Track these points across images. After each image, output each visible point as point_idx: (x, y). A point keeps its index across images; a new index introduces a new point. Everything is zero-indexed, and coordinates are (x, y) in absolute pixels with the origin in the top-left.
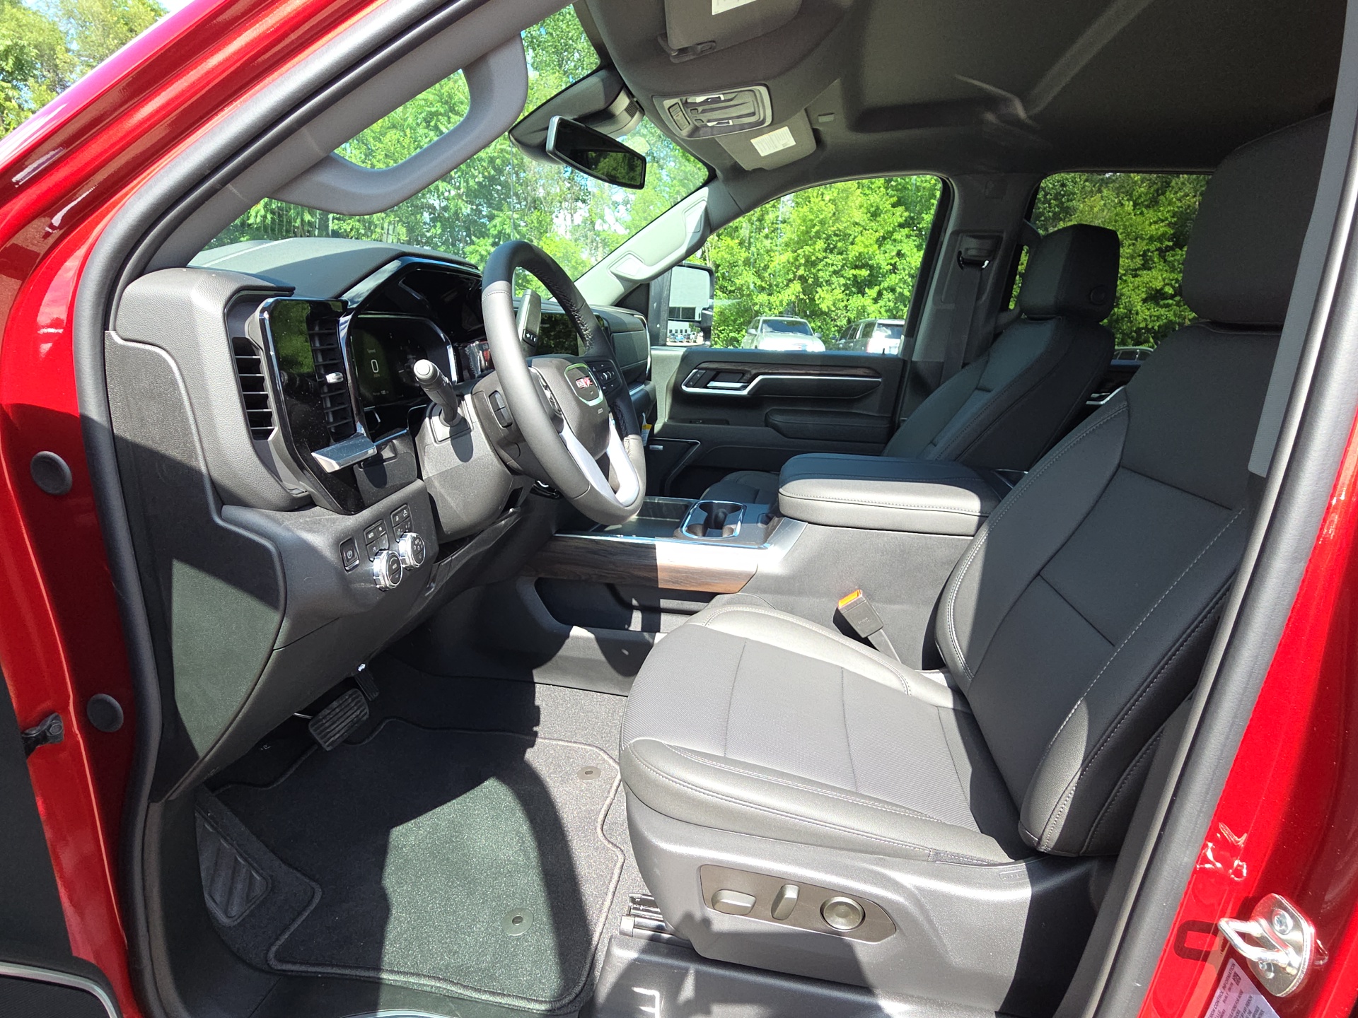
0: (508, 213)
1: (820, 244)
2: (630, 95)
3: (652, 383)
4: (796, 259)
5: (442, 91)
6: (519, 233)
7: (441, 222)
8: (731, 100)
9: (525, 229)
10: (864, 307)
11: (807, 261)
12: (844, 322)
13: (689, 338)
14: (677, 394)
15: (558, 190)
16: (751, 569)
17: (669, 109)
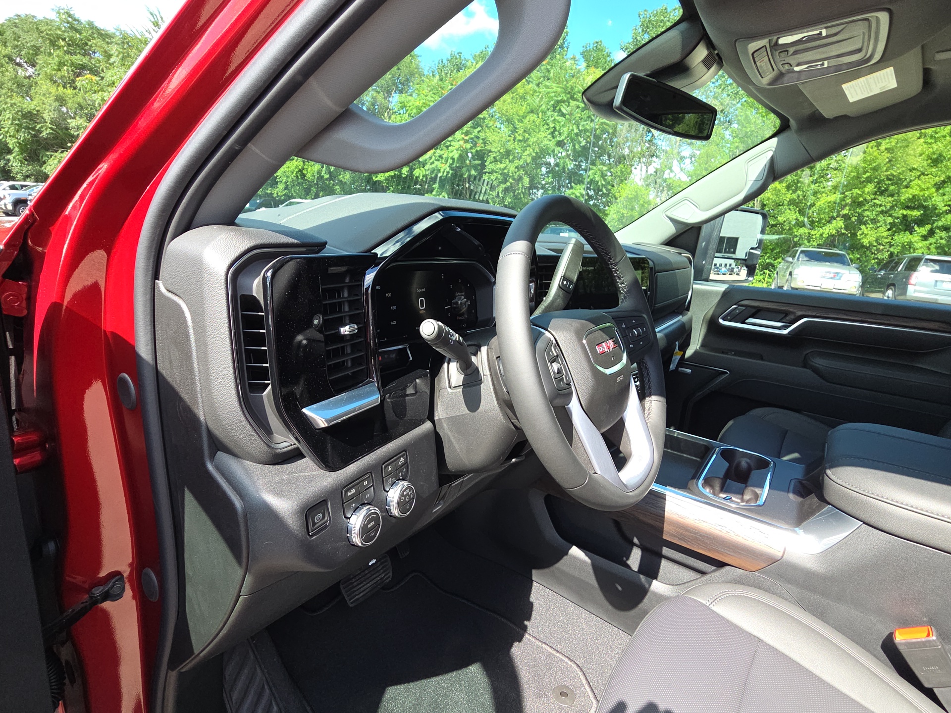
0: (599, 167)
1: (870, 188)
2: (710, 45)
3: (689, 313)
4: (843, 199)
5: (568, 85)
6: (605, 180)
7: (552, 174)
8: (836, 34)
9: (610, 178)
10: (910, 244)
11: (854, 202)
12: (886, 255)
13: (733, 271)
14: (712, 325)
15: (639, 149)
16: (777, 552)
17: (753, 54)
